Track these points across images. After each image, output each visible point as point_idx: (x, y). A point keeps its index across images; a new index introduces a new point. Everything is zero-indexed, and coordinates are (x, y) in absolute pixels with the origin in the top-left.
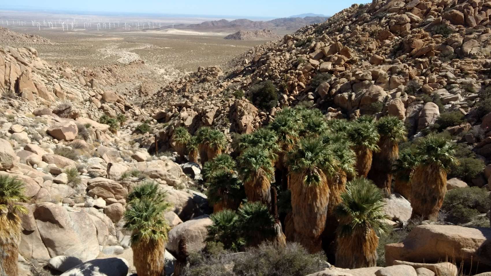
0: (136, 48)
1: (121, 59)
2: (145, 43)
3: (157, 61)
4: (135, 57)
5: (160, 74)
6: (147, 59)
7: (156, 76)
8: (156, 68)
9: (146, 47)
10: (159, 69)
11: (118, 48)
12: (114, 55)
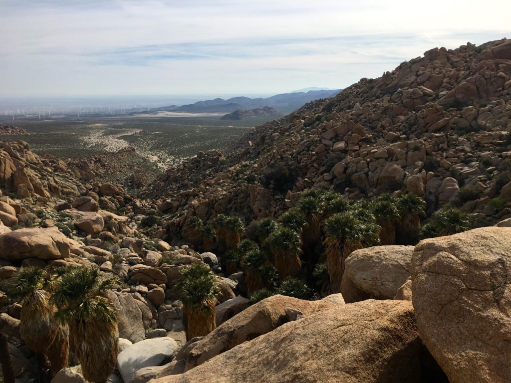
0: (124, 134)
1: (109, 147)
2: (132, 128)
3: (148, 148)
4: (124, 144)
5: (153, 161)
6: (137, 146)
7: (148, 164)
8: (149, 155)
9: (134, 133)
10: (151, 156)
11: (104, 135)
12: (100, 143)
